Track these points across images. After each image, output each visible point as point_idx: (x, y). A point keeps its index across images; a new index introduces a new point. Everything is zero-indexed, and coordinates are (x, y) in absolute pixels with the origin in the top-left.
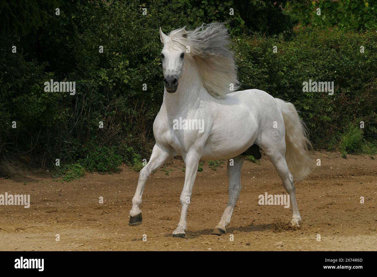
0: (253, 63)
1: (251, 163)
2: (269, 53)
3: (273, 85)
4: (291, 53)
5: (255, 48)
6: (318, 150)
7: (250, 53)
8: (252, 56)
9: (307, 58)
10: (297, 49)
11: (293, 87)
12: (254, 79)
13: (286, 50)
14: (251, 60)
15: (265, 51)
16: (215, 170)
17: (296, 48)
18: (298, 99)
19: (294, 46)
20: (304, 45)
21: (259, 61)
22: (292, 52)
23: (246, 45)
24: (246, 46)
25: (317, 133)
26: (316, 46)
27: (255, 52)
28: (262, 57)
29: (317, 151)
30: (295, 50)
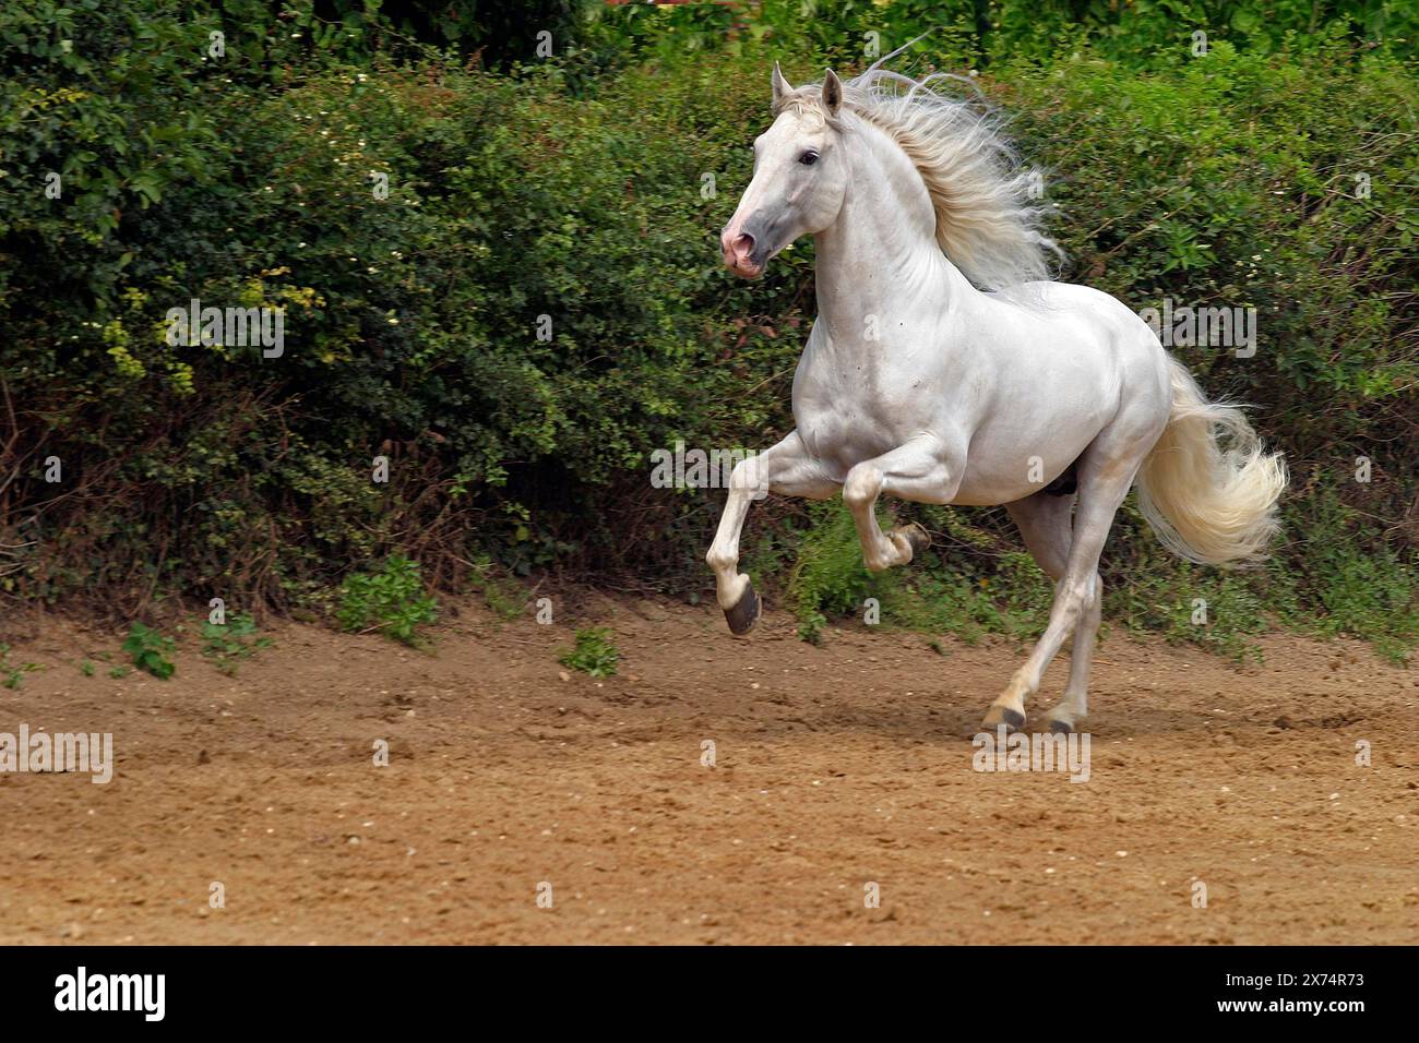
0: (420, 190)
1: (395, 647)
2: (500, 149)
3: (509, 293)
4: (595, 152)
5: (430, 122)
6: (694, 599)
7: (407, 143)
8: (417, 157)
9: (664, 178)
10: (620, 136)
11: (597, 311)
12: (422, 260)
13: (572, 136)
14: (410, 176)
15: (475, 138)
16: (230, 674)
17: (614, 130)
18: (613, 365)
19: (604, 120)
20: (650, 117)
21: (449, 181)
22: (596, 146)
23: (389, 104)
24: (391, 112)
25: (691, 523)
26: (701, 126)
27: (431, 139)
28: (461, 163)
29: (688, 603)
30: (609, 139)
